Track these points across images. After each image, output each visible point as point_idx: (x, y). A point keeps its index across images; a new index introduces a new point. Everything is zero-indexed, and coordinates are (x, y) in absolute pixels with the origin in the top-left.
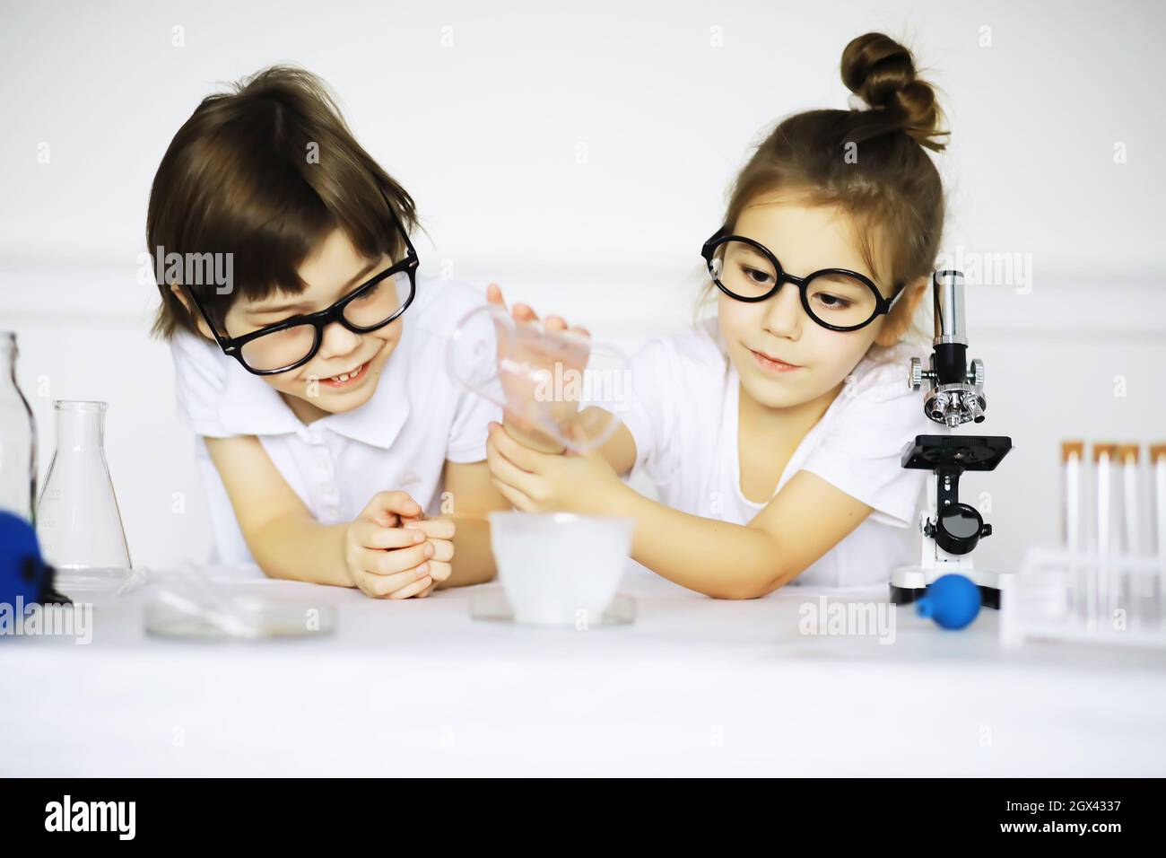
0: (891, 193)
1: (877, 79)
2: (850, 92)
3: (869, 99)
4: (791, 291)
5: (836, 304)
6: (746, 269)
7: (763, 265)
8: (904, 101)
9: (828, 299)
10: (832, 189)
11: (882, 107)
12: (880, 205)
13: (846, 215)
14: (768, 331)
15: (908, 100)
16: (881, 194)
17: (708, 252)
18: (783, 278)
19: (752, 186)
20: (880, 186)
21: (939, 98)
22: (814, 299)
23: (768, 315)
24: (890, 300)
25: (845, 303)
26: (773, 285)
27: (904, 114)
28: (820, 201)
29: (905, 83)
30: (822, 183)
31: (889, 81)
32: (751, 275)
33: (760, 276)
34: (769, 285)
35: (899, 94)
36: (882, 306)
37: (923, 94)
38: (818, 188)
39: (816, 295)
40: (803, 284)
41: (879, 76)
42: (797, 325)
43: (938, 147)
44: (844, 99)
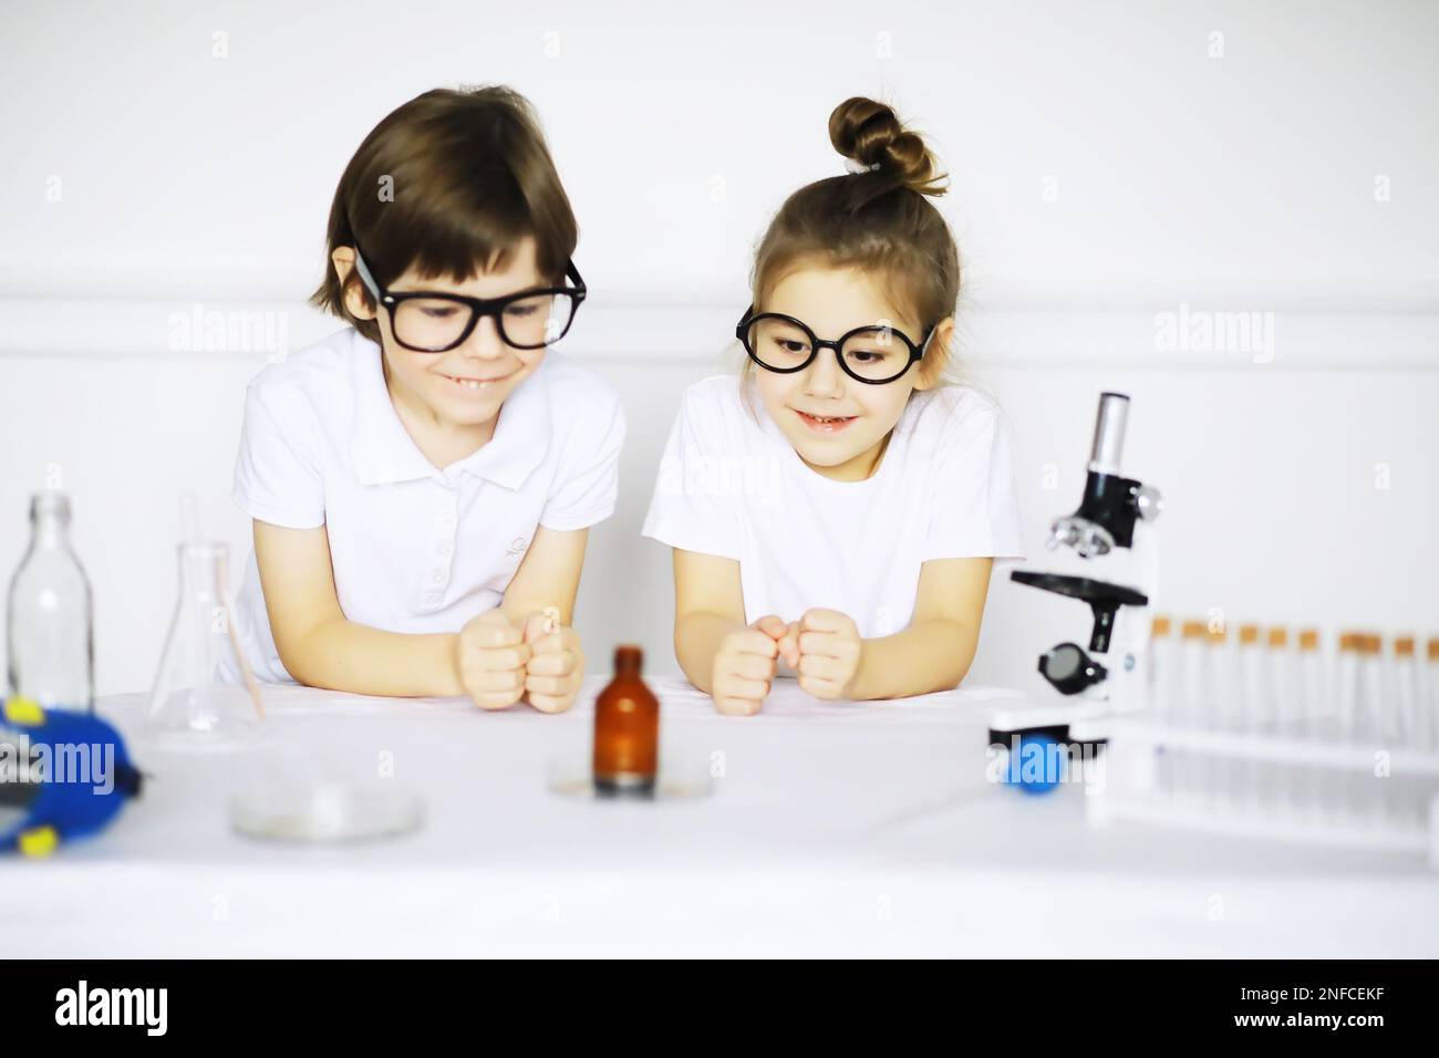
0: (903, 246)
1: (867, 141)
2: (845, 158)
3: (864, 160)
4: (826, 355)
5: (871, 359)
6: (780, 342)
7: (795, 335)
8: (895, 155)
9: (862, 356)
10: (846, 252)
11: (876, 167)
12: (896, 260)
13: (863, 275)
14: (811, 395)
15: (899, 153)
16: (894, 248)
17: (742, 332)
18: (818, 344)
19: (772, 263)
20: (891, 241)
21: (928, 143)
22: (850, 358)
23: (808, 380)
24: (921, 346)
25: (879, 356)
26: (809, 352)
27: (899, 167)
28: (838, 263)
29: (893, 138)
30: (836, 248)
31: (877, 140)
32: (786, 346)
33: (795, 346)
34: (804, 354)
35: (889, 149)
36: (916, 353)
37: (912, 143)
38: (833, 252)
39: (851, 354)
40: (837, 347)
41: (866, 138)
42: (837, 384)
43: (939, 192)
44: (840, 166)
